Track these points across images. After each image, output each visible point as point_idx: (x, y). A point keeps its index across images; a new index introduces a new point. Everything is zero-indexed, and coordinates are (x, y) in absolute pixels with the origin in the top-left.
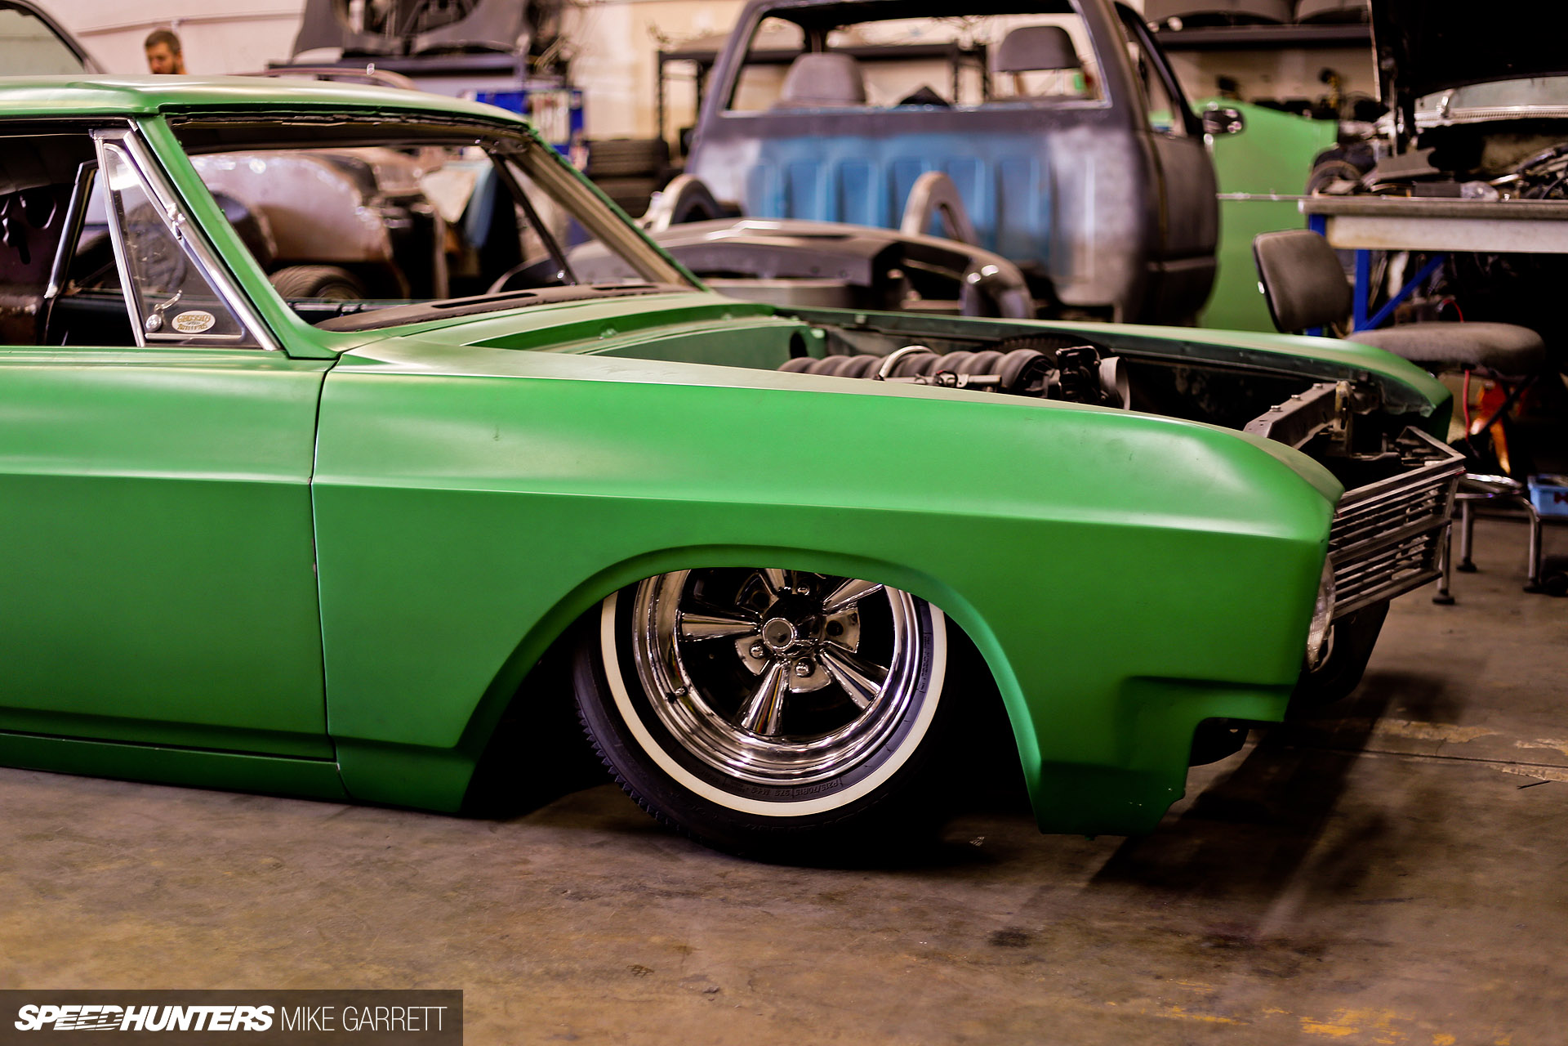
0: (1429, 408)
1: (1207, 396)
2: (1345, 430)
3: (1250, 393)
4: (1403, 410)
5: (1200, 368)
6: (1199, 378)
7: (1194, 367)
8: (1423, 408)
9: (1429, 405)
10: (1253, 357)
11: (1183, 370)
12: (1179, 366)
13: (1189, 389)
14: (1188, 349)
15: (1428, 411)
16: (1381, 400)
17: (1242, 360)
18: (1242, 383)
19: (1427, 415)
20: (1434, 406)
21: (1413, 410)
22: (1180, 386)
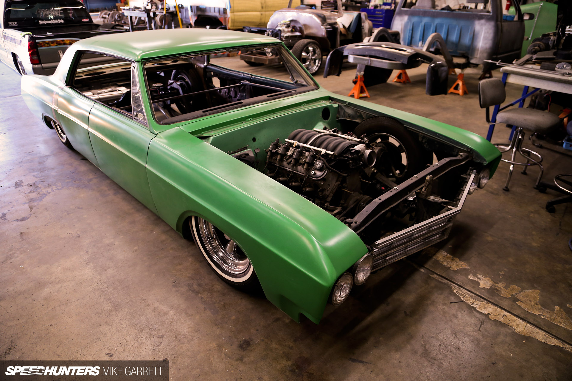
0: (486, 163)
1: (426, 143)
2: (425, 191)
3: (437, 146)
4: (479, 161)
5: (426, 135)
6: (425, 138)
7: (424, 135)
8: (484, 162)
9: (486, 162)
10: (440, 136)
11: (421, 135)
12: (421, 134)
13: (422, 140)
14: (424, 130)
15: (485, 163)
16: (473, 157)
17: (437, 136)
18: (436, 143)
19: (485, 165)
20: (488, 163)
21: (481, 162)
22: (420, 139)
